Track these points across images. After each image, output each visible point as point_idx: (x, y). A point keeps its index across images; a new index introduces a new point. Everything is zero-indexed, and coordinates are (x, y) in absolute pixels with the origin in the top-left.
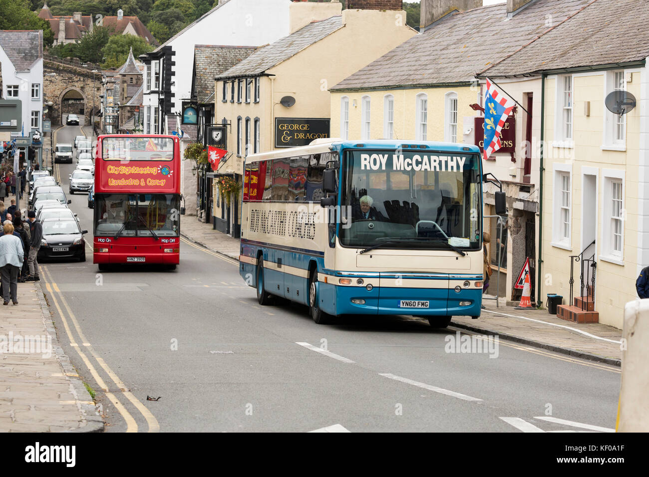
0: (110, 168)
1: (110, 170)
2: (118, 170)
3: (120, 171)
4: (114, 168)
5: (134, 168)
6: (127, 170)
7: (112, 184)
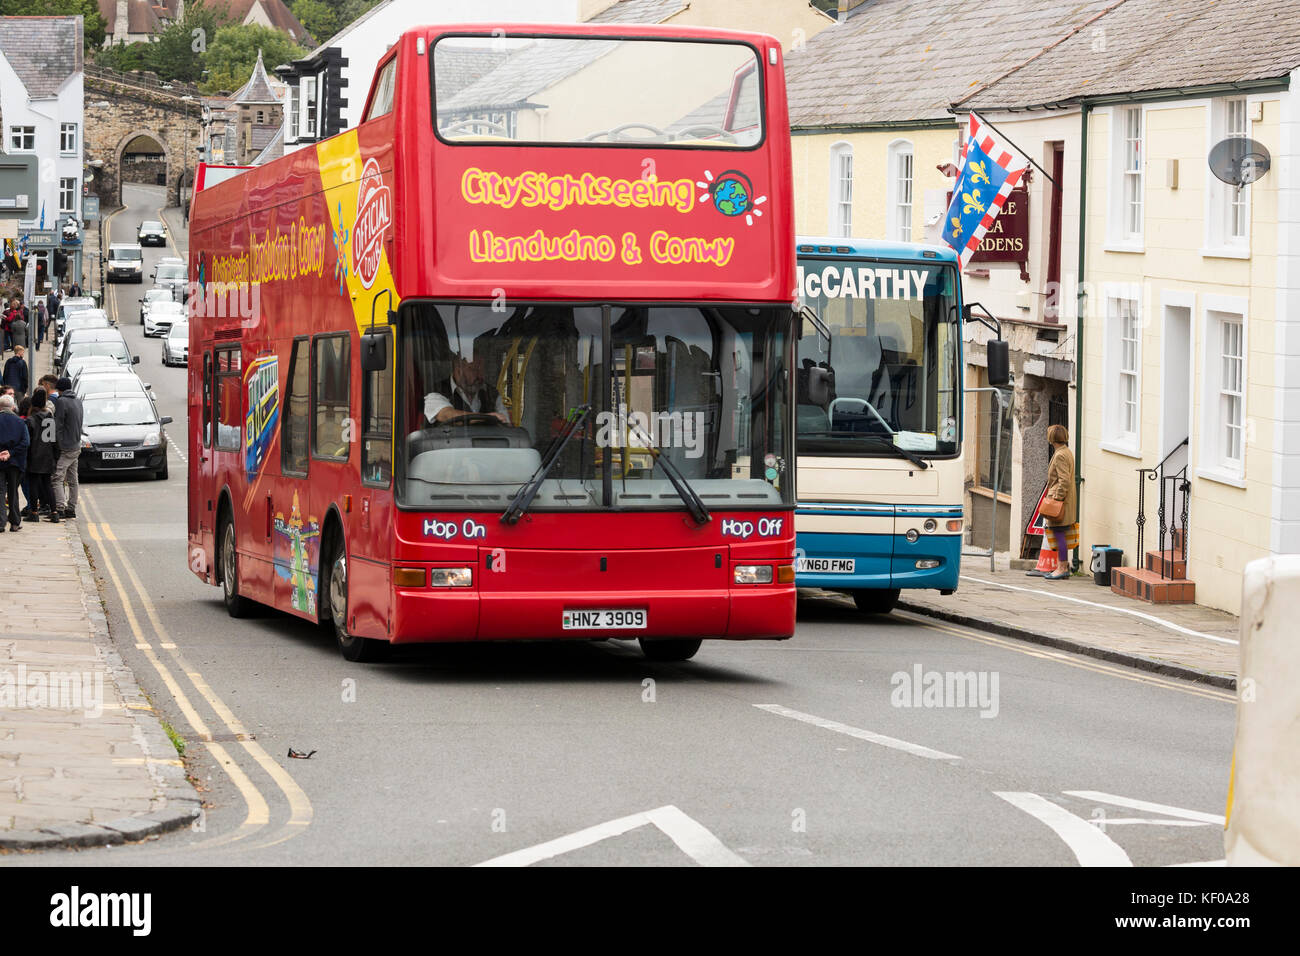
0: (475, 182)
1: (476, 188)
2: (513, 190)
3: (524, 194)
4: (493, 181)
5: (588, 182)
6: (556, 189)
7: (486, 258)
